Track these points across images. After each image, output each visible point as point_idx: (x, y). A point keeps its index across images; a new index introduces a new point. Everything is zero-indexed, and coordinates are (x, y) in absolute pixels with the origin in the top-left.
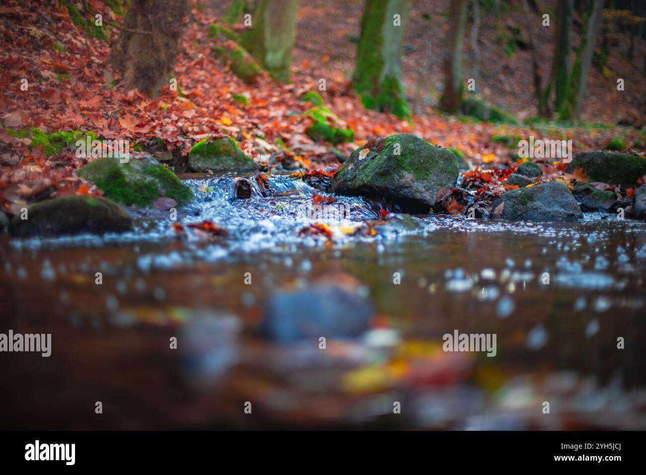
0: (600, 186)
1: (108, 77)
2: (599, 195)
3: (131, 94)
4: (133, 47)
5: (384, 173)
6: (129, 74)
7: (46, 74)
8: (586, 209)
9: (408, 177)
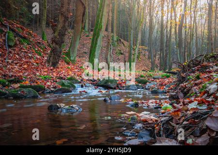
0: (140, 84)
1: (47, 65)
2: (140, 86)
3: (52, 68)
4: (51, 59)
5: (106, 83)
6: (51, 64)
7: (35, 64)
8: (138, 88)
9: (110, 83)
